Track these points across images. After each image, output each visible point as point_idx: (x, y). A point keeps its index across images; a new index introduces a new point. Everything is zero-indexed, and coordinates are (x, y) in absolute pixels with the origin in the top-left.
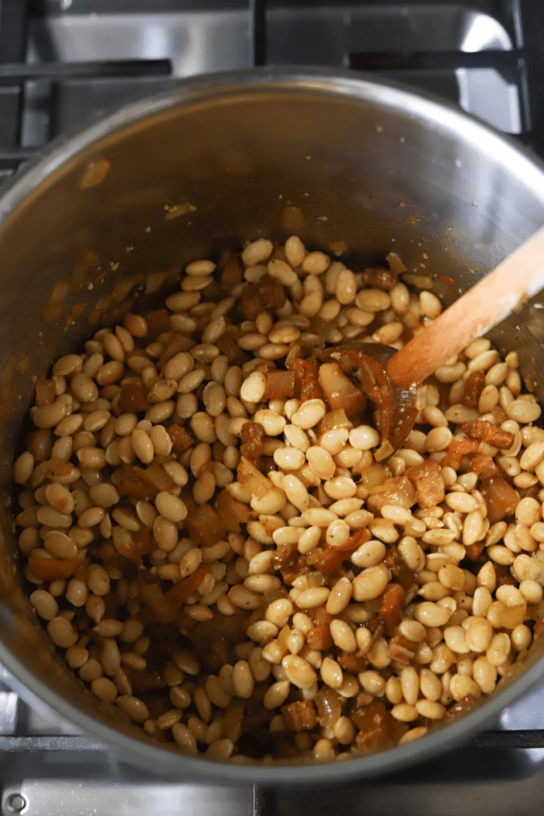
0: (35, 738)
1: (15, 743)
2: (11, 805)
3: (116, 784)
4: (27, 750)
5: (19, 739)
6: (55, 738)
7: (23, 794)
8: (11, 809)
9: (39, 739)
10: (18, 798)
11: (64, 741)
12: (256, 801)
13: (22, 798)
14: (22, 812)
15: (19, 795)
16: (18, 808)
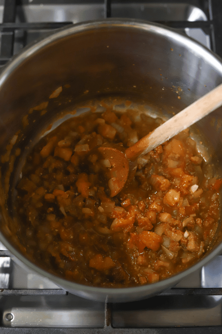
0: (18, 290)
1: (10, 292)
2: (7, 318)
3: (49, 310)
4: (15, 295)
5: (12, 290)
6: (26, 290)
7: (12, 314)
8: (7, 320)
9: (20, 291)
10: (10, 315)
11: (29, 291)
12: (106, 315)
13: (12, 315)
14: (12, 321)
15: (10, 314)
16: (10, 319)
